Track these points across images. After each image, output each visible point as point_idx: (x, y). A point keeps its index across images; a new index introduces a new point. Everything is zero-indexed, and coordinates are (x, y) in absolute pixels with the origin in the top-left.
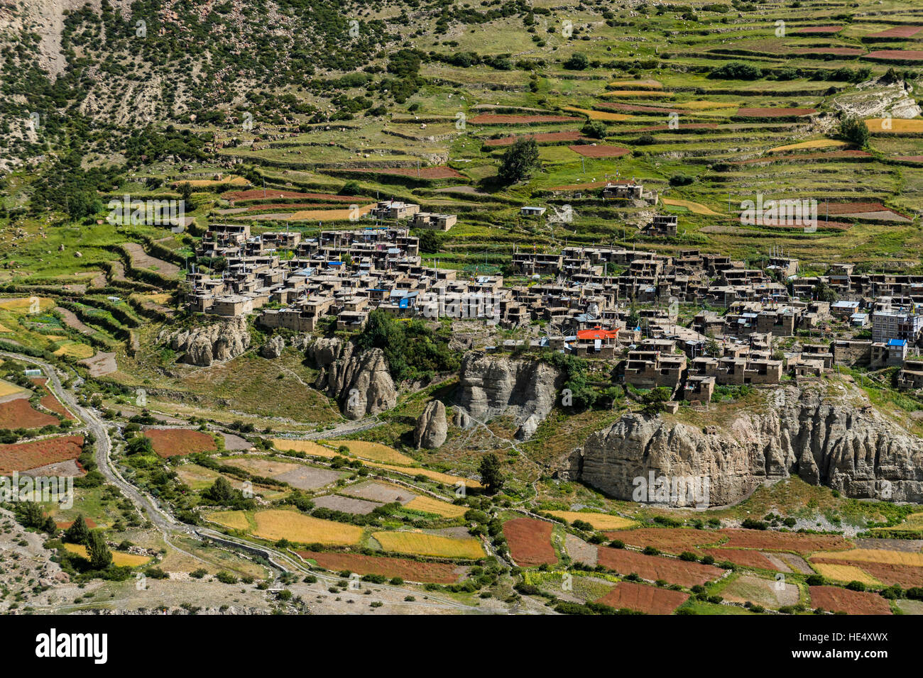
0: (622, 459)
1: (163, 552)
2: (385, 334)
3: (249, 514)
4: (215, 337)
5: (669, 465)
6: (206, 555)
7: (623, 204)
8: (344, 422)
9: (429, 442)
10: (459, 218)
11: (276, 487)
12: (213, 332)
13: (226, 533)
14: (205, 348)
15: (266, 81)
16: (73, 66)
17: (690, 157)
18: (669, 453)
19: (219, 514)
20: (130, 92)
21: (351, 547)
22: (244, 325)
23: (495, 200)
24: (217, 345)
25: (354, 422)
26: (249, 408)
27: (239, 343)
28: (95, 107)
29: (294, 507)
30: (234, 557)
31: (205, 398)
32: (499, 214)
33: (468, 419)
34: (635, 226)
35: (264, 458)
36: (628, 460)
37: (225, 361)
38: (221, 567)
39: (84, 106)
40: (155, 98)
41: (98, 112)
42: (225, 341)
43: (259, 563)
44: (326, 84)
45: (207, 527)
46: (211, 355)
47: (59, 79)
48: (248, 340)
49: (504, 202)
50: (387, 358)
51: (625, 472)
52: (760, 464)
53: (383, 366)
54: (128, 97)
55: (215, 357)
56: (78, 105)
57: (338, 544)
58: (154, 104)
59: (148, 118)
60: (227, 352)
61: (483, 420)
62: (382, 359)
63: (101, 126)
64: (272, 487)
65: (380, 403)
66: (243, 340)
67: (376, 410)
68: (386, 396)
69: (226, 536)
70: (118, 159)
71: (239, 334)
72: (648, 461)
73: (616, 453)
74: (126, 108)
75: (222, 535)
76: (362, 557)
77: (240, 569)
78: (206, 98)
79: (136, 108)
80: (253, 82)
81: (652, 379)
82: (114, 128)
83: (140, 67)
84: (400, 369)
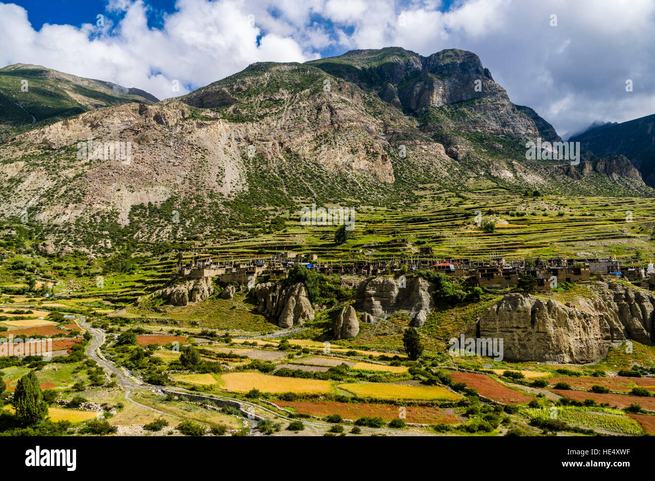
0: (513, 327)
1: (120, 407)
2: (304, 274)
3: (217, 376)
4: (191, 288)
5: (552, 330)
6: (169, 408)
7: (401, 246)
8: (280, 330)
9: (347, 333)
10: (318, 257)
11: (239, 359)
12: (190, 285)
13: (193, 389)
14: (184, 294)
15: (219, 227)
16: (132, 222)
17: (419, 236)
18: (551, 320)
19: (186, 376)
20: (157, 230)
21: (325, 395)
22: (210, 282)
23: (336, 250)
24: (192, 293)
25: (287, 330)
26: (213, 325)
27: (206, 292)
28: (141, 236)
29: (256, 370)
30: (201, 409)
31: (182, 321)
32: (338, 254)
33: (372, 318)
34: (411, 253)
35: (226, 347)
36: (518, 328)
37: (197, 302)
38: (186, 418)
39: (135, 236)
40: (169, 232)
41: (142, 238)
42: (197, 290)
43: (230, 413)
44: (245, 227)
45: (174, 385)
46: (187, 298)
47: (126, 226)
48: (212, 290)
49: (340, 250)
50: (307, 289)
51: (516, 337)
52: (607, 331)
53: (304, 293)
54: (156, 232)
55: (190, 300)
56: (133, 235)
57: (312, 393)
58: (168, 235)
59: (165, 240)
60: (198, 296)
61: (383, 317)
62: (303, 288)
63: (143, 243)
64: (235, 359)
65: (304, 316)
66: (209, 290)
67: (302, 321)
68: (308, 312)
69: (193, 392)
70: (149, 254)
71: (207, 286)
72: (536, 327)
73: (507, 323)
74: (155, 237)
75: (188, 391)
76: (339, 404)
77: (208, 419)
78: (192, 232)
79: (159, 236)
80: (213, 227)
81: (499, 283)
82: (148, 243)
83: (163, 222)
84: (315, 295)
